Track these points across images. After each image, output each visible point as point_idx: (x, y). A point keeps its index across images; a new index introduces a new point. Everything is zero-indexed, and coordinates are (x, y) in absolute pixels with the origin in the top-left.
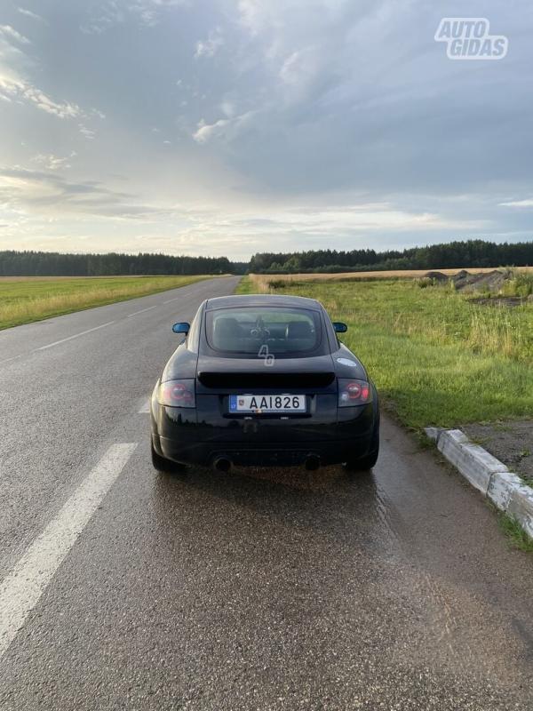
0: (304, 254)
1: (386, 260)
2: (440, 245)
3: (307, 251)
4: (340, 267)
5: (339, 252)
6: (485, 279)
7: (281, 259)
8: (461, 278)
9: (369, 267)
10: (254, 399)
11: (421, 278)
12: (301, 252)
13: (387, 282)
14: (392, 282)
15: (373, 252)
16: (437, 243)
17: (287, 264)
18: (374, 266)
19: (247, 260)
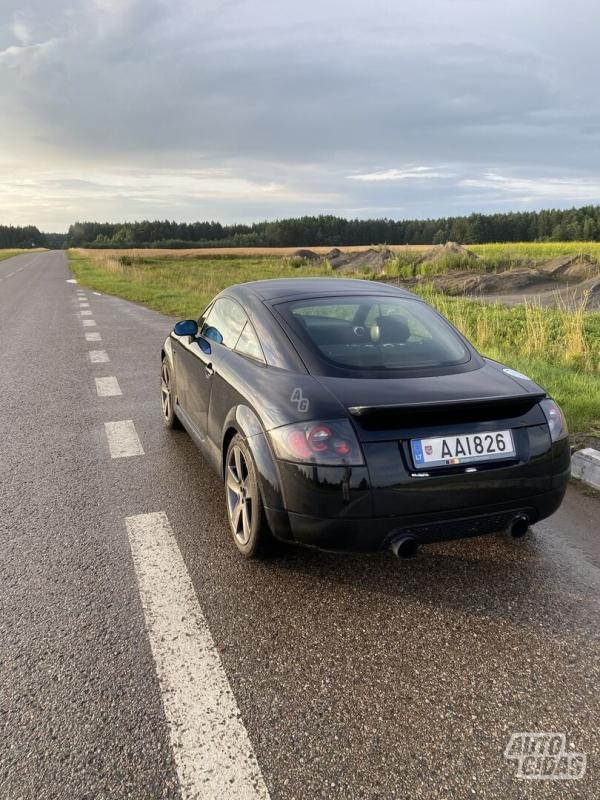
0: (137, 225)
1: (233, 235)
2: (291, 220)
3: (140, 221)
4: (182, 241)
5: (179, 224)
6: (362, 259)
7: (108, 231)
8: (334, 257)
9: (216, 242)
10: (444, 442)
11: (291, 256)
12: (133, 222)
13: (251, 261)
14: (256, 261)
15: (219, 225)
16: (287, 217)
17: (117, 236)
18: (221, 242)
19: (64, 230)
